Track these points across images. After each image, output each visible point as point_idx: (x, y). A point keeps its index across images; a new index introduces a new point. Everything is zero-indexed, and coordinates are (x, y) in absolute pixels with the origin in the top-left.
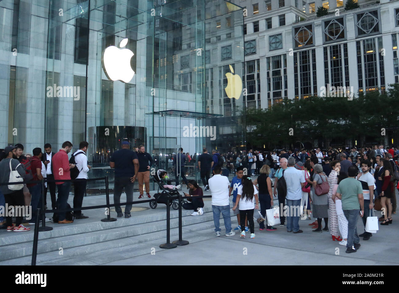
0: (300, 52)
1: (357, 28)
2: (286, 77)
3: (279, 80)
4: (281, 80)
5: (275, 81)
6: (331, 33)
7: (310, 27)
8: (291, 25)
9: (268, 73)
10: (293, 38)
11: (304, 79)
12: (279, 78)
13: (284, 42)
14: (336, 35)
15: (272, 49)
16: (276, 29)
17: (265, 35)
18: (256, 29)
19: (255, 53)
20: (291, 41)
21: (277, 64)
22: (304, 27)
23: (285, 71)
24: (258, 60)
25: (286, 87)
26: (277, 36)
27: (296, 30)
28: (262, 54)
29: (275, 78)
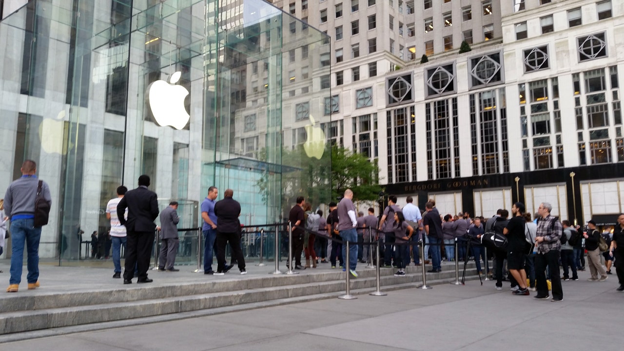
0: (395, 111)
1: (471, 77)
2: (376, 142)
3: (368, 146)
4: (370, 145)
5: (363, 146)
6: (436, 85)
7: (408, 78)
8: (385, 75)
9: (354, 137)
10: (386, 93)
11: (399, 144)
12: (368, 143)
13: (374, 97)
14: (442, 87)
15: (359, 106)
16: (365, 81)
17: (350, 90)
18: (340, 82)
19: (337, 112)
20: (384, 96)
21: (366, 125)
22: (401, 78)
23: (375, 134)
24: (342, 121)
25: (376, 154)
26: (366, 90)
27: (391, 81)
28: (346, 114)
29: (363, 144)
